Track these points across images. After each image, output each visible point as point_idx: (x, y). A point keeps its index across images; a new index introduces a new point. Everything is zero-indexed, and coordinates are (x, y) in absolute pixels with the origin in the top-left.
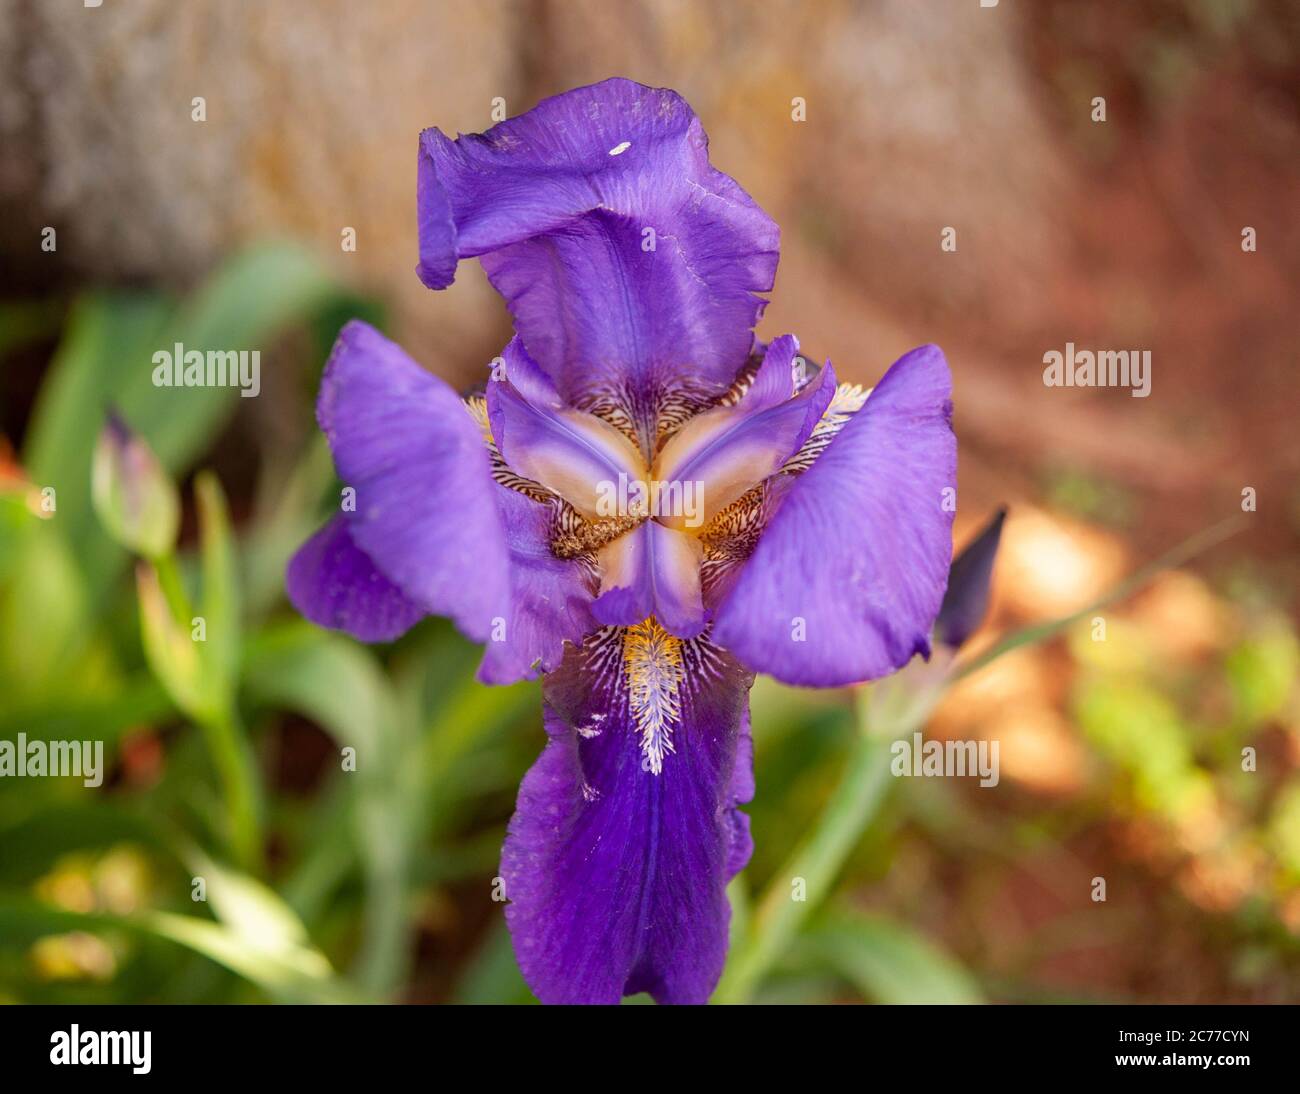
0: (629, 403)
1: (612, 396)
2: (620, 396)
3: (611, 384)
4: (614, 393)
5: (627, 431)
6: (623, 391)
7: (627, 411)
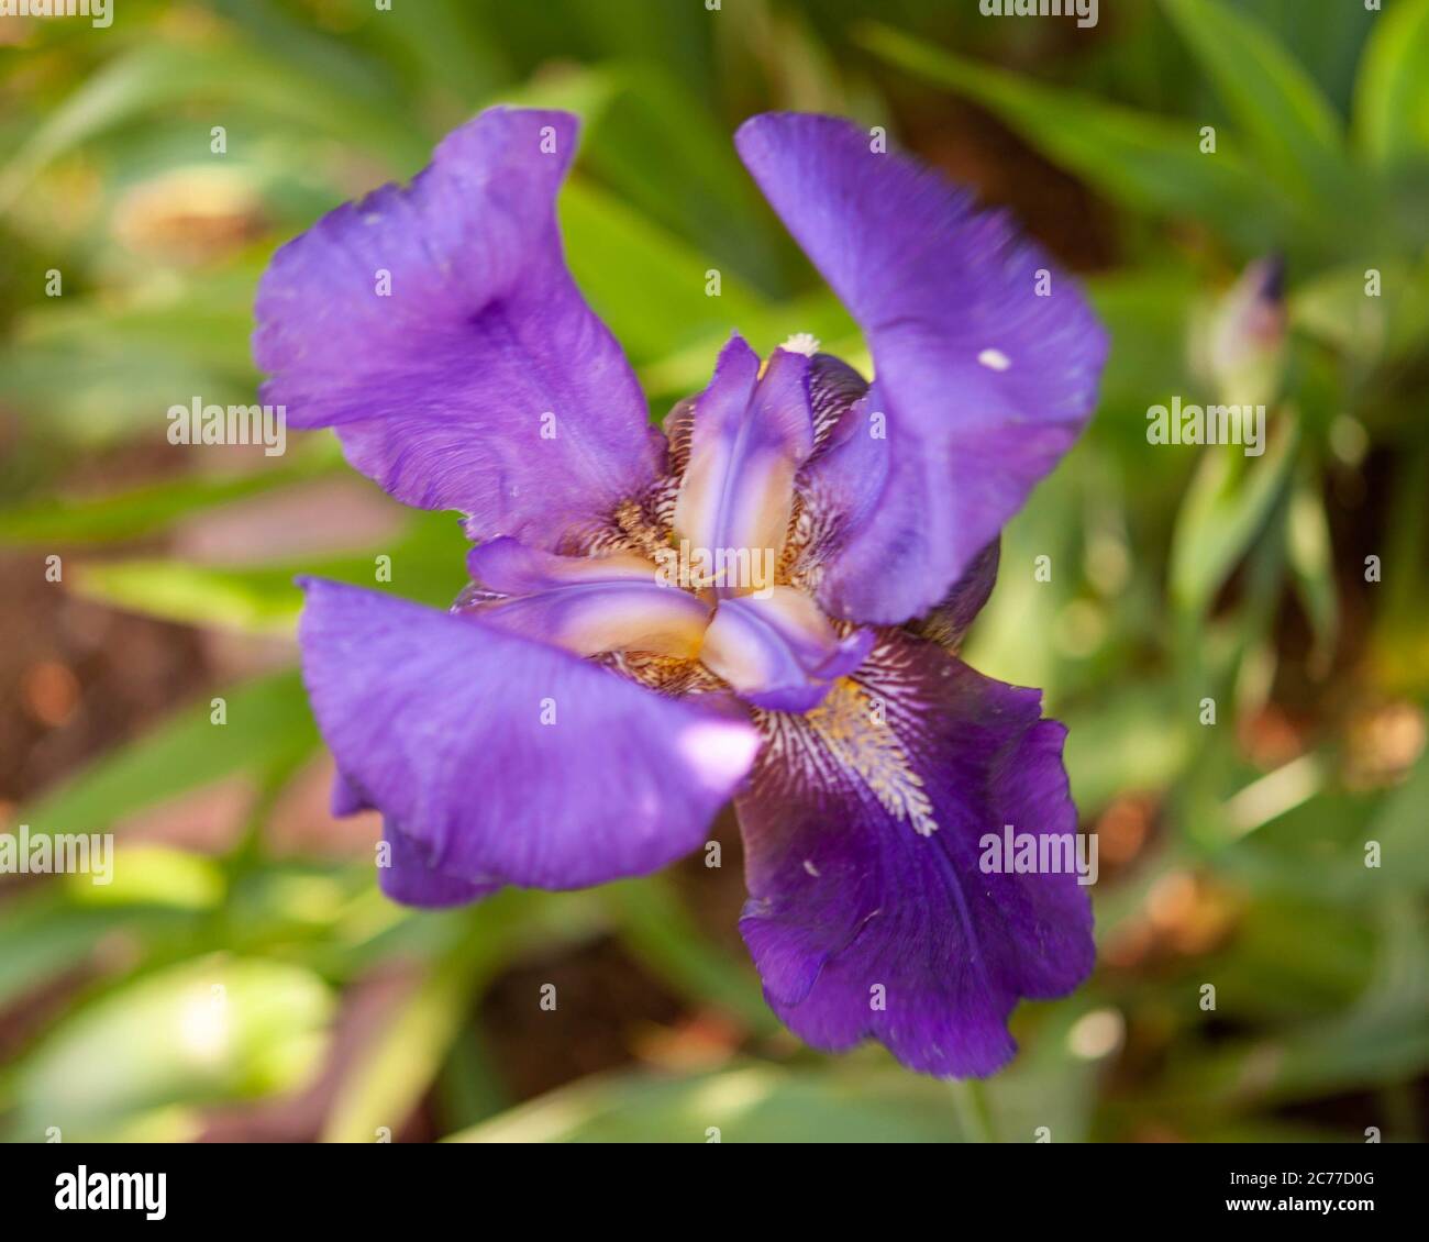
0: (827, 529)
1: (819, 505)
2: (825, 513)
3: (829, 497)
4: (824, 506)
5: (793, 540)
6: (832, 516)
7: (816, 531)
